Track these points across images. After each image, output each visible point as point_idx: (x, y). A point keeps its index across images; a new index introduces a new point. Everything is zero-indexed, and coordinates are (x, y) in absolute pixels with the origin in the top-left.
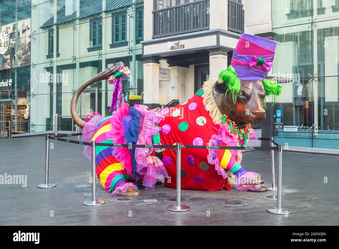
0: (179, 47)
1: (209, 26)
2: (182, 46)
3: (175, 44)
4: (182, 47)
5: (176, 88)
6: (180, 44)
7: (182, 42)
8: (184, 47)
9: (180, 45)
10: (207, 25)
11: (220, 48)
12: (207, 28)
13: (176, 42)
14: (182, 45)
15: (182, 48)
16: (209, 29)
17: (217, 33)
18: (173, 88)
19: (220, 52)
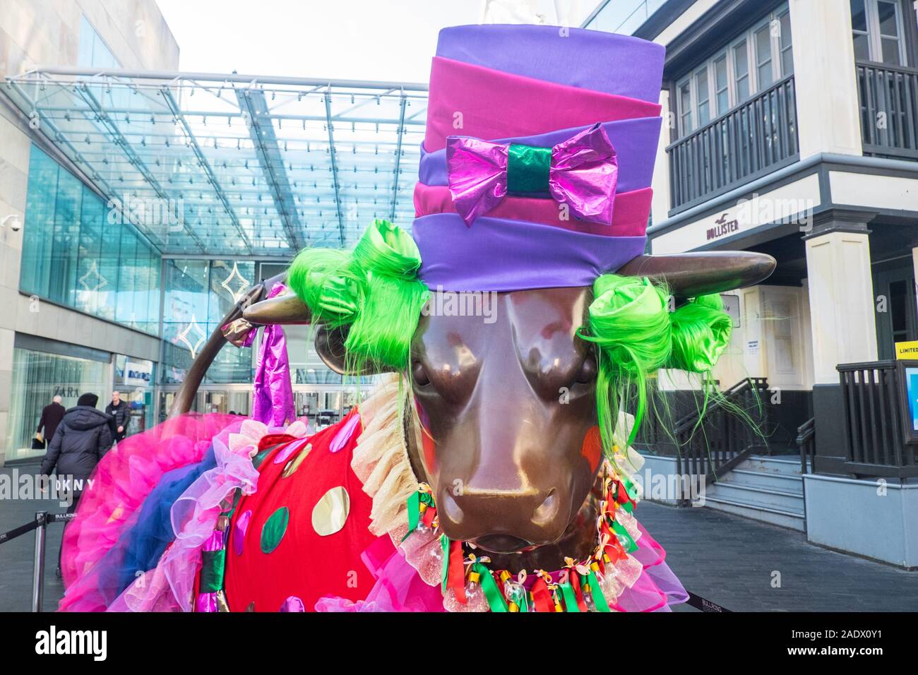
0: (727, 227)
1: (798, 151)
2: (733, 224)
3: (716, 222)
4: (734, 228)
5: (760, 344)
6: (728, 219)
7: (731, 214)
8: (736, 228)
9: (729, 223)
10: (791, 153)
11: (832, 210)
12: (793, 158)
13: (718, 216)
14: (732, 222)
15: (733, 231)
16: (799, 161)
17: (822, 166)
18: (753, 344)
19: (834, 224)
